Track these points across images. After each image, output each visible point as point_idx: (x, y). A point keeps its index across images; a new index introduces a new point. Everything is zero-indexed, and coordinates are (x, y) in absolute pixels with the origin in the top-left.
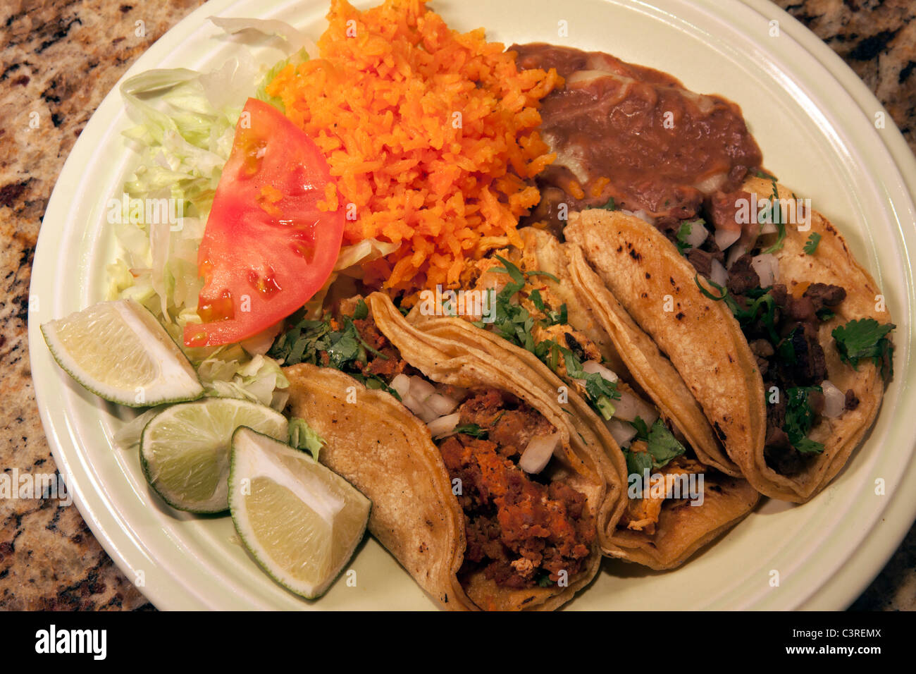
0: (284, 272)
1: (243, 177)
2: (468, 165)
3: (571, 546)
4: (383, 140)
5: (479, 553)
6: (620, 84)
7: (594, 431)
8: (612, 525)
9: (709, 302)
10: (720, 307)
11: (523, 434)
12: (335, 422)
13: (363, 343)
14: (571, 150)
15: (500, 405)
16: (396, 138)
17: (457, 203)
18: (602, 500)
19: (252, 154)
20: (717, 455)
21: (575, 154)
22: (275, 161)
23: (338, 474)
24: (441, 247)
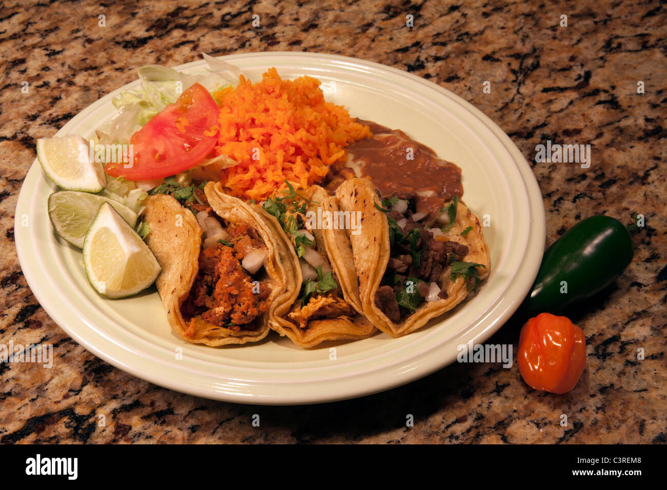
0: (172, 153)
1: (175, 113)
2: (292, 139)
3: (248, 308)
4: (254, 116)
5: (201, 301)
6: (399, 140)
7: (292, 264)
8: (279, 309)
9: (376, 211)
10: (382, 215)
11: (249, 247)
12: (159, 221)
13: (195, 194)
14: (359, 162)
15: (245, 232)
16: (261, 118)
17: (280, 157)
18: (279, 294)
19: (185, 106)
20: (354, 298)
21: (360, 165)
22: (195, 111)
23: (152, 252)
24: (263, 177)
